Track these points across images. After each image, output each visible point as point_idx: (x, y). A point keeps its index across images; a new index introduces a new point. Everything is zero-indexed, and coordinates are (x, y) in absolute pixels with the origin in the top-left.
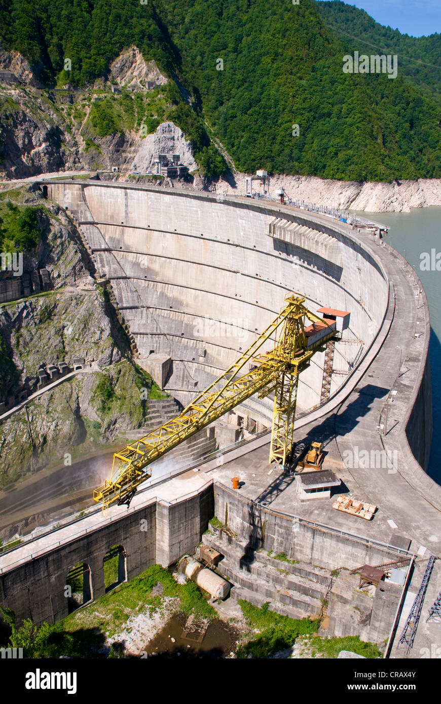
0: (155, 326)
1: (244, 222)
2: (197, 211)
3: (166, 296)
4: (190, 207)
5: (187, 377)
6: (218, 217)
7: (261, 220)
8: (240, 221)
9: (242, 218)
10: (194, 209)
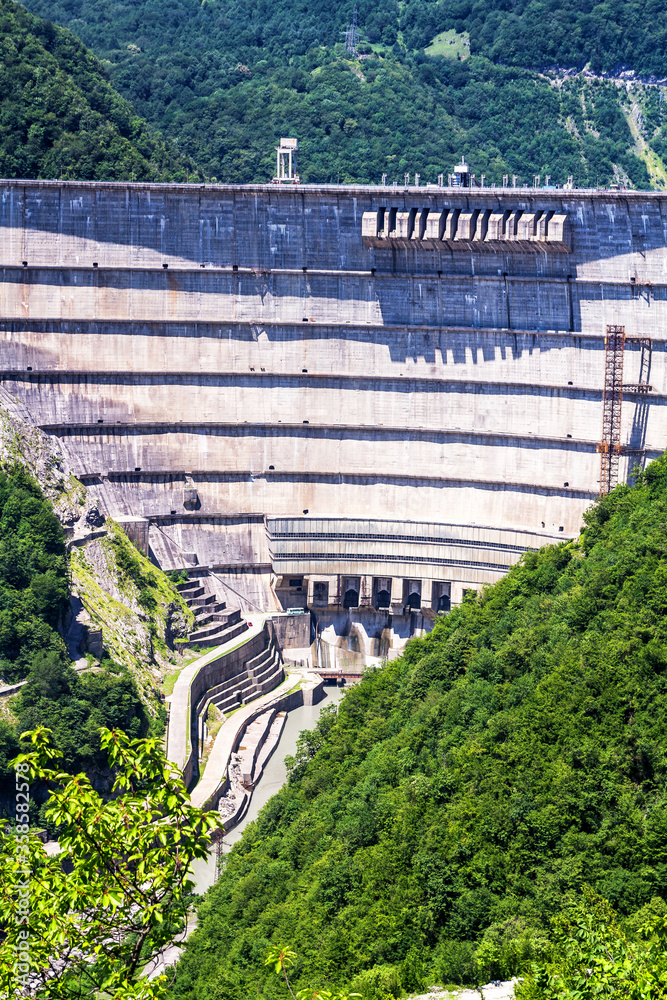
0: (81, 464)
1: (282, 227)
2: (157, 221)
3: (85, 400)
4: (138, 213)
5: (174, 548)
6: (213, 225)
7: (333, 218)
8: (273, 227)
9: (278, 220)
10: (150, 217)
